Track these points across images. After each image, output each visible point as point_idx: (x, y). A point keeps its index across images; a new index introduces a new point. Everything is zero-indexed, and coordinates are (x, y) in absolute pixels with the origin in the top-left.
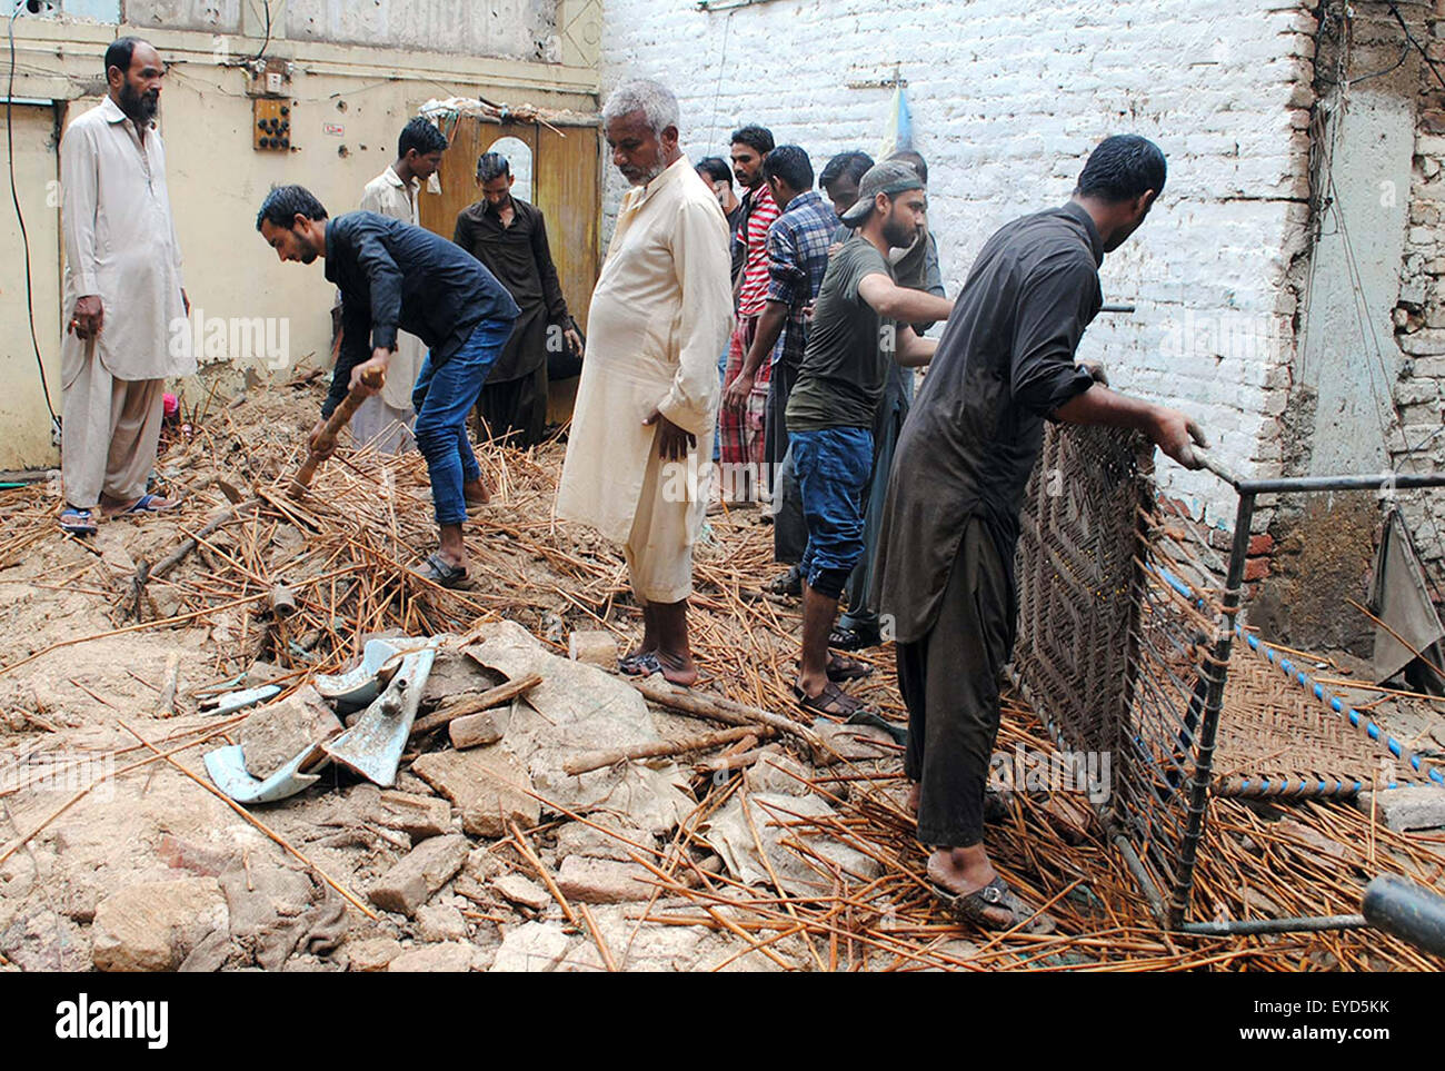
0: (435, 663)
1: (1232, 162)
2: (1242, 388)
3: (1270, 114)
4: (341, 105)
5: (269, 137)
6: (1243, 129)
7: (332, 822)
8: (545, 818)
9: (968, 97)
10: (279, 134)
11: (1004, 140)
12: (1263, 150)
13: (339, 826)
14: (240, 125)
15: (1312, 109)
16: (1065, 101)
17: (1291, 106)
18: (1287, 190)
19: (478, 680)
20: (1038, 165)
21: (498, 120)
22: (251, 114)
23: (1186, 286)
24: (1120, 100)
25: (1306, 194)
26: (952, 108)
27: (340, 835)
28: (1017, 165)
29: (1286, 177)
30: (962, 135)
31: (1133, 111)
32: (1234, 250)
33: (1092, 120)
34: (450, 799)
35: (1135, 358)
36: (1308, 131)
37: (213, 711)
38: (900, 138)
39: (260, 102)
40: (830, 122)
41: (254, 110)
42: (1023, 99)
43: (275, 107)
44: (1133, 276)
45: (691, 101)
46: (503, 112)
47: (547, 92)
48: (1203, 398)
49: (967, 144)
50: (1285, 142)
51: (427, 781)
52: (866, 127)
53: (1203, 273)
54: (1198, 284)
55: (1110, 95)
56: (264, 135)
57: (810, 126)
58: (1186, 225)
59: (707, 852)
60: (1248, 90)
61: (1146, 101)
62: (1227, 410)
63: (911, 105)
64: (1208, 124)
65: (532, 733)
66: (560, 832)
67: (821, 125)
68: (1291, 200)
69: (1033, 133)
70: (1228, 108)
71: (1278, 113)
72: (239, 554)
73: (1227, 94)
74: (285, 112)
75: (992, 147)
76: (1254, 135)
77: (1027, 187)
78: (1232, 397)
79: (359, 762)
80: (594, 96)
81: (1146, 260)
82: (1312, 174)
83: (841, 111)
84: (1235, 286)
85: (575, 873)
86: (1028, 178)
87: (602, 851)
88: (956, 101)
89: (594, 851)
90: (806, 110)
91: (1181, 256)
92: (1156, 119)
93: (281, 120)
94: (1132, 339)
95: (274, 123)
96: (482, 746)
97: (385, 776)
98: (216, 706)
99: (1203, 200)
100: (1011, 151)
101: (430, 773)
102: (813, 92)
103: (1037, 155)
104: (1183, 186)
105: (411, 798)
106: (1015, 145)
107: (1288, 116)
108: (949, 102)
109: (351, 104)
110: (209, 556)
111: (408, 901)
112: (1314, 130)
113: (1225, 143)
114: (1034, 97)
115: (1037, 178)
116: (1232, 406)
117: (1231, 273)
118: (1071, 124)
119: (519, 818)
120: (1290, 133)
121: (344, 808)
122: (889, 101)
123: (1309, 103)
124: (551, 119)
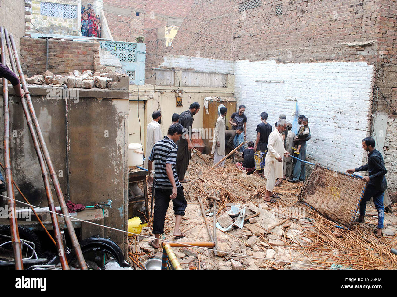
0: (246, 210)
1: (357, 124)
2: (358, 161)
3: (364, 117)
4: (190, 98)
5: (179, 104)
6: (359, 119)
7: (236, 234)
8: (265, 234)
9: (309, 105)
10: (180, 104)
11: (316, 114)
12: (363, 123)
13: (238, 235)
14: (174, 102)
15: (371, 116)
16: (327, 109)
17: (368, 116)
18: (367, 129)
19: (251, 213)
20: (322, 119)
21: (220, 101)
22: (175, 100)
23: (349, 143)
24: (338, 110)
25: (370, 130)
26: (306, 107)
27: (238, 236)
28: (318, 118)
29: (367, 128)
30: (308, 111)
31: (340, 113)
32: (357, 138)
33: (333, 113)
34: (250, 231)
35: (339, 154)
36: (370, 120)
37: (209, 216)
38: (296, 111)
39: (177, 98)
40: (282, 105)
41: (176, 99)
42: (320, 107)
43: (180, 99)
44: (339, 140)
45: (253, 97)
46: (221, 100)
47: (225, 93)
48: (352, 162)
49: (309, 113)
50: (367, 122)
51: (247, 228)
52: (289, 107)
53: (352, 141)
54: (351, 143)
55: (336, 109)
56: (178, 104)
57: (278, 105)
58: (349, 133)
59: (289, 239)
60: (361, 112)
61: (342, 111)
62: (355, 164)
63: (298, 105)
64: (353, 117)
65: (260, 221)
66: (267, 236)
67: (280, 106)
68: (368, 131)
69: (321, 113)
70: (357, 115)
71: (366, 117)
72: (200, 188)
73: (357, 112)
74: (181, 100)
75: (314, 115)
76: (361, 120)
77: (320, 122)
78: (357, 162)
79: (238, 225)
80: (233, 93)
81: (342, 137)
82: (371, 127)
83: (284, 104)
84: (357, 144)
85: (271, 242)
86: (320, 121)
87: (274, 239)
88: (307, 106)
89: (273, 239)
90: (277, 102)
91: (348, 138)
92: (344, 115)
93: (181, 101)
94: (339, 150)
95: (180, 102)
96: (254, 223)
97: (241, 227)
98: (209, 215)
99: (352, 129)
100: (317, 116)
101: (247, 227)
102: (279, 99)
103: (322, 117)
104: (349, 126)
105: (245, 231)
106: (318, 115)
107: (367, 118)
108: (306, 106)
109: (192, 97)
110: (195, 188)
111: (252, 246)
112: (371, 120)
113: (357, 120)
114: (322, 107)
115: (322, 121)
116: (357, 164)
117: (357, 142)
118: (329, 113)
119: (261, 234)
120: (368, 120)
121: (238, 232)
122: (294, 104)
123: (371, 115)
124: (228, 101)
